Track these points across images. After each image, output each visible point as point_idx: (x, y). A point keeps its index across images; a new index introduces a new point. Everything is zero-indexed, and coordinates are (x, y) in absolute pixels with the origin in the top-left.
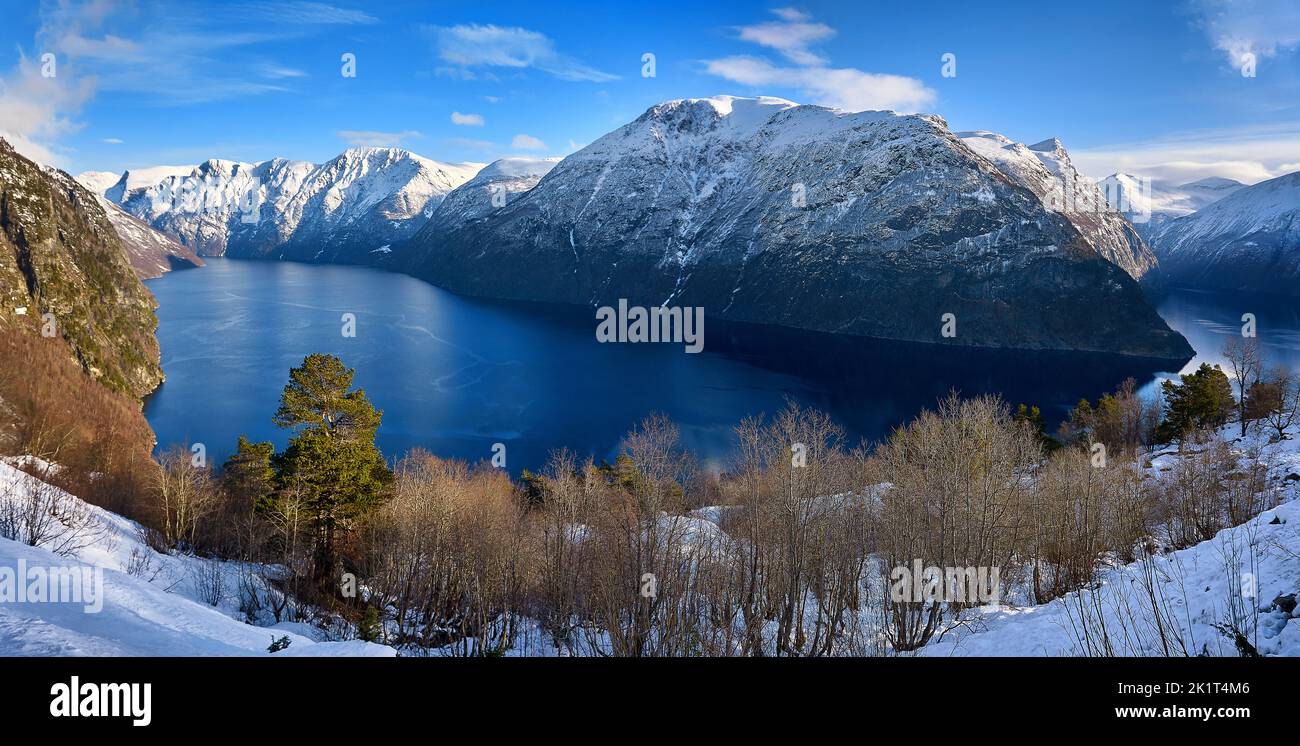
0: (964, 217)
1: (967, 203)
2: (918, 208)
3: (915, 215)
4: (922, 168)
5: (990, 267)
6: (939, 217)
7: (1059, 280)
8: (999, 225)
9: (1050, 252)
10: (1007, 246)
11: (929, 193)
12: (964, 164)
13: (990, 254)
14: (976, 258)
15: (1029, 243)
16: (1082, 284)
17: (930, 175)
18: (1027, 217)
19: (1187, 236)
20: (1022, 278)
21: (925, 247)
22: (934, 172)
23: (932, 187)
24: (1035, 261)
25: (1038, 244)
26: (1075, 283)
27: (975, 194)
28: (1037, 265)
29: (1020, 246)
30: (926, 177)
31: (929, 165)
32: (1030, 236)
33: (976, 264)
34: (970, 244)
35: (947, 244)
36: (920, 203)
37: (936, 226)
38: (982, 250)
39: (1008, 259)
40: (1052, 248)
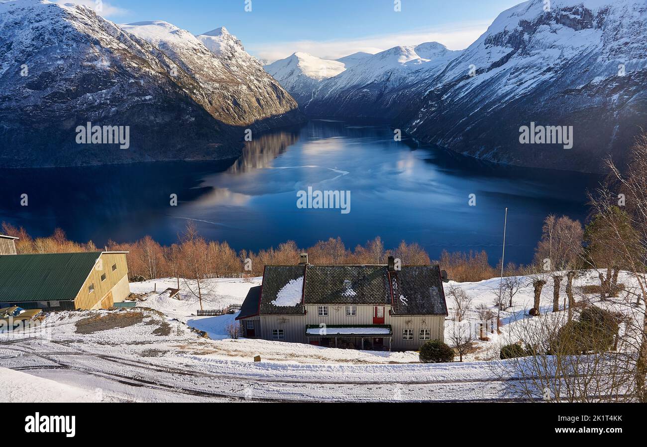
0: (85, 79)
1: (87, 69)
2: (50, 74)
3: (48, 79)
4: (57, 44)
5: (102, 113)
6: (66, 80)
7: (152, 118)
8: (113, 84)
9: (145, 100)
10: (115, 97)
11: (59, 62)
12: (87, 41)
13: (104, 104)
14: (94, 107)
15: (132, 95)
16: (167, 119)
17: (61, 49)
18: (134, 77)
19: (334, 88)
20: (124, 119)
21: (55, 102)
22: (65, 47)
23: (62, 58)
24: (133, 107)
25: (138, 95)
26: (163, 119)
27: (95, 63)
28: (135, 109)
29: (125, 97)
30: (58, 51)
31: (61, 41)
32: (134, 91)
33: (92, 111)
34: (91, 98)
35: (72, 98)
36: (51, 69)
37: (63, 86)
38: (98, 101)
39: (116, 106)
40: (148, 98)
